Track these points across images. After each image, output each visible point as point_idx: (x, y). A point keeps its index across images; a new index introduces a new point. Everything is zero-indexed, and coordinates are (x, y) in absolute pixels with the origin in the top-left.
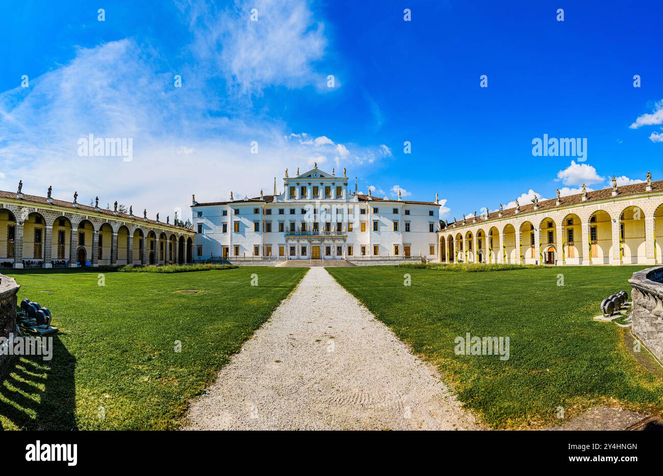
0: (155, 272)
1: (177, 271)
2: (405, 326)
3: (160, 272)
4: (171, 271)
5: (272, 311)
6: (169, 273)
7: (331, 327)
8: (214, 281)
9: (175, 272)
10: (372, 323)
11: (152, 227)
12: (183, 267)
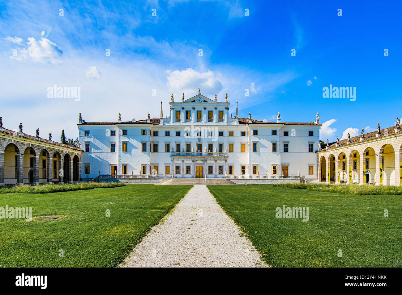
1: (55, 191)
4: (47, 190)
6: (44, 193)
8: (88, 202)
9: (51, 192)
11: (30, 143)
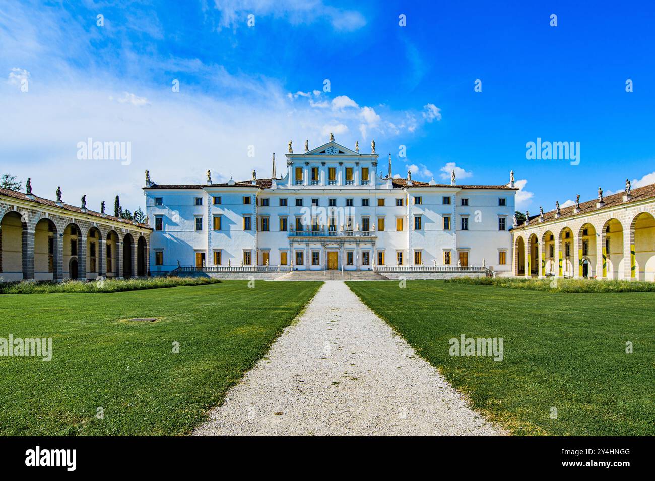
0: (80, 292)
1: (122, 290)
2: (459, 368)
3: (91, 291)
4: (111, 289)
5: (271, 343)
6: (107, 292)
7: (354, 365)
8: (183, 303)
9: (117, 291)
10: (412, 360)
11: (73, 217)
12: (132, 282)
